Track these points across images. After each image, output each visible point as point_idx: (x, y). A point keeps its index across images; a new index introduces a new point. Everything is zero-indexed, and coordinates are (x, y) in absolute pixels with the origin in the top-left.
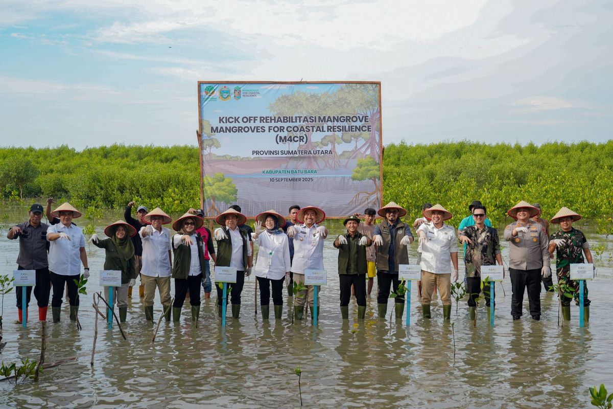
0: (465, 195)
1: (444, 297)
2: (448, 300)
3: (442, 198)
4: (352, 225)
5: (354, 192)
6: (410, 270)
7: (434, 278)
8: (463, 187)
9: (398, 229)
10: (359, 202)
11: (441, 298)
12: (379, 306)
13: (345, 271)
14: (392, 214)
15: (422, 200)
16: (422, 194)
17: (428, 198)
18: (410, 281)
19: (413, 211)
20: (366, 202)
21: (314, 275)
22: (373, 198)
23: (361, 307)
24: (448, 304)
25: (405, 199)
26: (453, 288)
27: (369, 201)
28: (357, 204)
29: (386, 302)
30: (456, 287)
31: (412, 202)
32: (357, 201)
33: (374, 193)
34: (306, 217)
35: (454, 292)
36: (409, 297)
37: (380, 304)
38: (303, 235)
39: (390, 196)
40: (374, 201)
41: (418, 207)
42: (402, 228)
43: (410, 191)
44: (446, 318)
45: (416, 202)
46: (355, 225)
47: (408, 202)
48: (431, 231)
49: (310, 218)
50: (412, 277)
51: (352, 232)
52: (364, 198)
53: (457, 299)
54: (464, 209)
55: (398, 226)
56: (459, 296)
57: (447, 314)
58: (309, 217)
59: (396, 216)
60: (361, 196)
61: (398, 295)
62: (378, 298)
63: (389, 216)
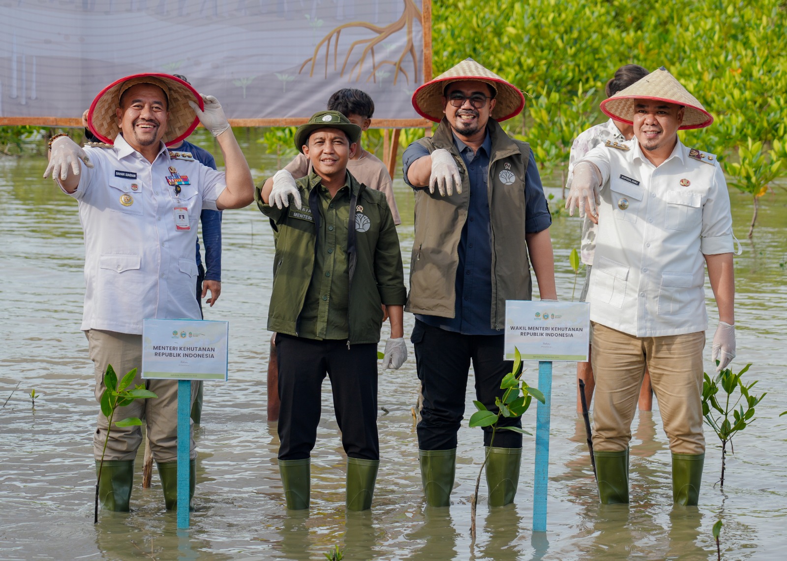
0: (735, 37)
1: (676, 423)
2: (689, 434)
3: (648, 50)
4: (326, 148)
5: (320, 23)
6: (550, 323)
7: (638, 351)
8: (730, 10)
9: (499, 165)
10: (341, 60)
11: (666, 425)
12: (424, 461)
13: (293, 324)
14: (466, 105)
15: (575, 56)
16: (575, 34)
17: (595, 51)
18: (546, 363)
19: (543, 100)
20: (368, 64)
21: (180, 342)
22: (393, 47)
23: (358, 461)
24: (689, 448)
25: (508, 53)
26: (710, 391)
27: (378, 57)
28: (331, 69)
29: (452, 444)
30: (719, 385)
31: (537, 64)
32: (331, 59)
33: (396, 28)
34: (130, 113)
35: (714, 405)
36: (543, 425)
37: (429, 453)
38: (126, 184)
39: (451, 42)
40: (396, 59)
41: (556, 84)
42: (513, 160)
43: (529, 23)
44: (683, 501)
45: (549, 65)
46: (339, 149)
47: (520, 64)
48: (628, 173)
49: (150, 120)
50: (555, 347)
51: (328, 175)
52: (360, 49)
53: (725, 432)
54: (736, 93)
55: (499, 155)
56: (732, 420)
57: (685, 486)
58: (145, 114)
59: (485, 113)
60: (347, 39)
61: (501, 417)
62: (421, 430)
63: (456, 115)
